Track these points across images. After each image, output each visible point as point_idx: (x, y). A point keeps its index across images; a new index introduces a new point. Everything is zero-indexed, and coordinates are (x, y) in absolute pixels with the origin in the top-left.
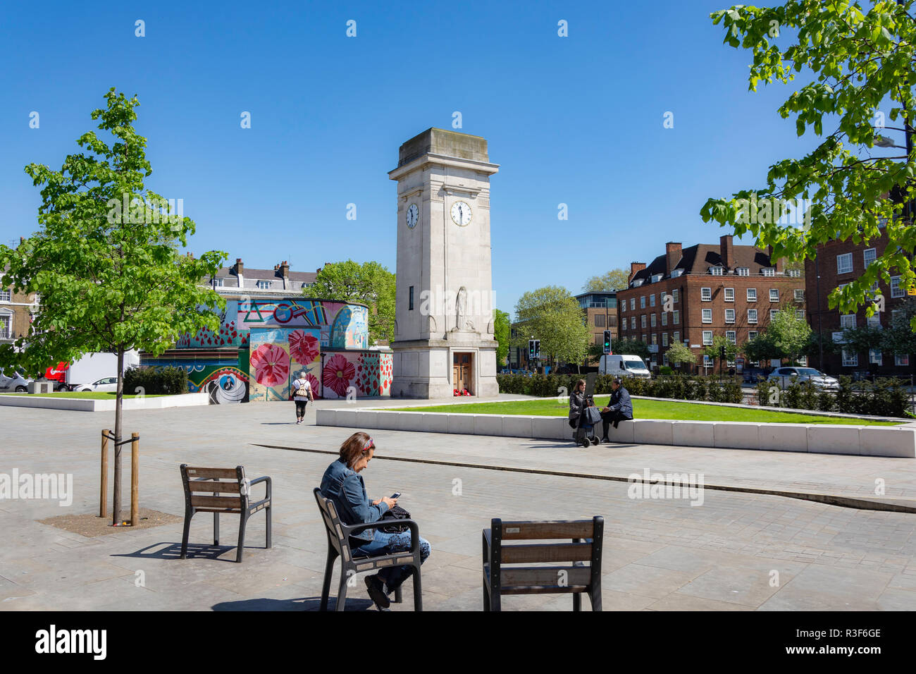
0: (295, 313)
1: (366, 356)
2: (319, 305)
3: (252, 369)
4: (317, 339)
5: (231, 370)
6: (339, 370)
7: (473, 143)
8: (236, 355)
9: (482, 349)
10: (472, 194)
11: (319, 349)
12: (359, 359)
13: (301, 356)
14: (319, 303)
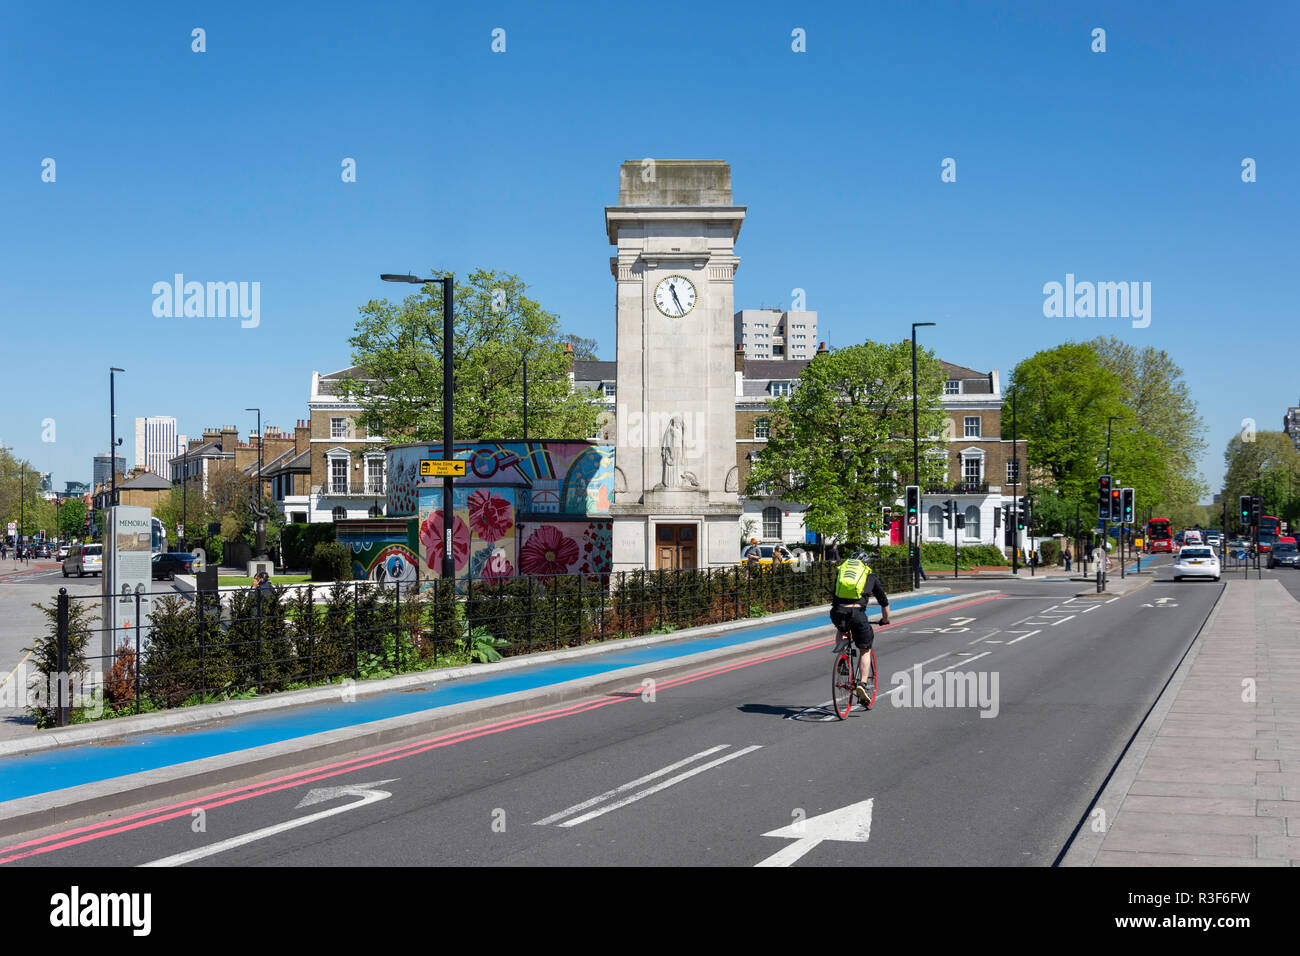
0: (501, 463)
1: (600, 527)
2: (540, 450)
3: (422, 549)
4: (509, 503)
5: (400, 549)
6: (549, 549)
7: (702, 175)
8: (404, 527)
9: (709, 517)
10: (697, 261)
11: (513, 517)
12: (587, 533)
13: (486, 528)
14: (541, 445)
